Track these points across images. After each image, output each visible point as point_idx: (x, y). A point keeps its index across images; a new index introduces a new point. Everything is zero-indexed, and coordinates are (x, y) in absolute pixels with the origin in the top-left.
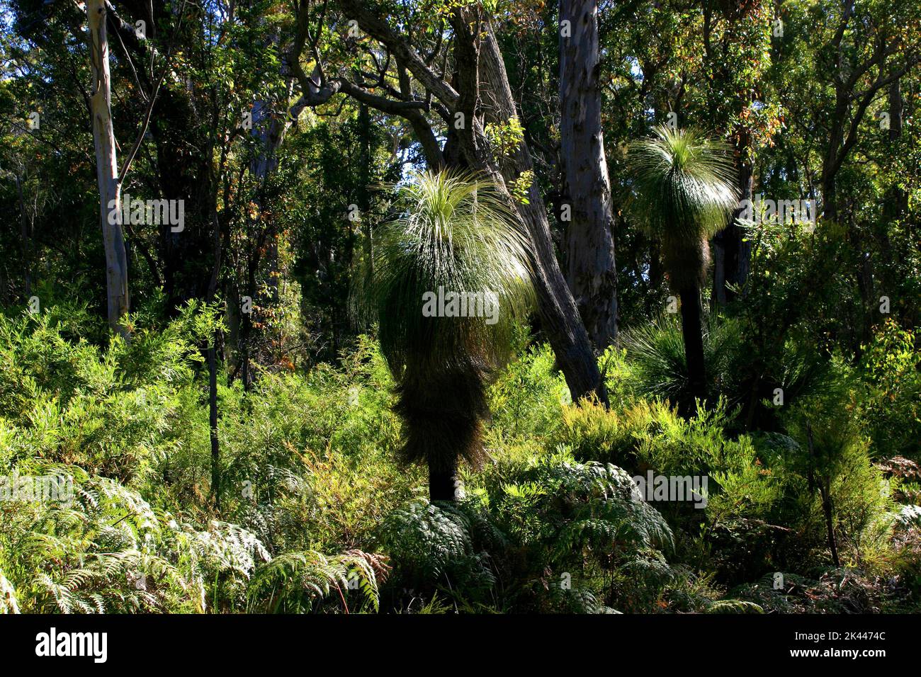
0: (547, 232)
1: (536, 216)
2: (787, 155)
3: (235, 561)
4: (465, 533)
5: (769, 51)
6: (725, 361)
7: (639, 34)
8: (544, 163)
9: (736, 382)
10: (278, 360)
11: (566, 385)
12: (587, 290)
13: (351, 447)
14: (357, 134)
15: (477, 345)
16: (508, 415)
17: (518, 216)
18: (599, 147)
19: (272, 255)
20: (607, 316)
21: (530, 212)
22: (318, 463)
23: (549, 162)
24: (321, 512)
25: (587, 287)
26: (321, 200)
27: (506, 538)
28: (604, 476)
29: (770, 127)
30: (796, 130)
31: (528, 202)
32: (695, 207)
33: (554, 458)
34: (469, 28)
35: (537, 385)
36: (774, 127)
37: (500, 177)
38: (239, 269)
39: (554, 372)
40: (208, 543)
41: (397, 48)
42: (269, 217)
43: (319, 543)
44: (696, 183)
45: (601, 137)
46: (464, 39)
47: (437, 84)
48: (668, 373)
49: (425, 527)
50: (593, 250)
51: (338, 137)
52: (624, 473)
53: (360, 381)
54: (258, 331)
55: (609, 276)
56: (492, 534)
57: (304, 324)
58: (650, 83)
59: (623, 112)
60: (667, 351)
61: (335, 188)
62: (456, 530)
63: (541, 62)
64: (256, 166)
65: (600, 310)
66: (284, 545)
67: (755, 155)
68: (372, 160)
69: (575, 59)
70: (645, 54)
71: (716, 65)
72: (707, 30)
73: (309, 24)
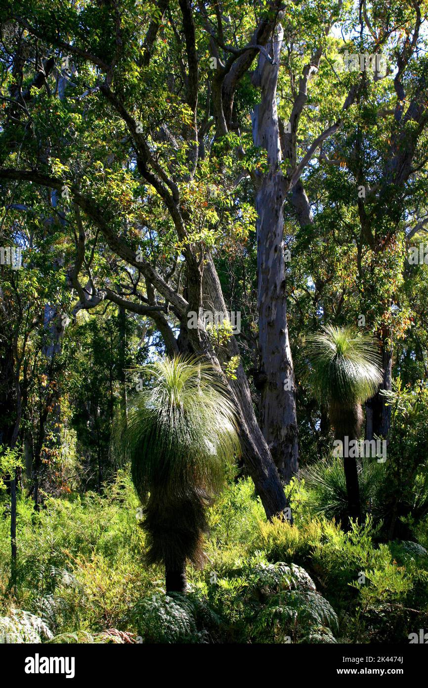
0: (249, 399)
1: (242, 387)
2: (415, 343)
3: (27, 638)
4: (191, 617)
5: (402, 273)
6: (374, 489)
7: (312, 260)
8: (247, 348)
9: (381, 504)
10: (60, 487)
11: (262, 506)
12: (277, 437)
13: (109, 551)
14: (117, 326)
15: (200, 479)
16: (221, 527)
17: (229, 387)
18: (285, 338)
19: (57, 412)
20: (291, 456)
21: (237, 385)
22: (86, 564)
23: (250, 346)
24: (88, 599)
25: (277, 435)
26: (91, 372)
27: (220, 619)
28: (288, 573)
29: (404, 325)
30: (421, 326)
31: (236, 378)
32: (352, 382)
33: (253, 560)
34: (196, 257)
35: (242, 506)
36: (406, 324)
37: (217, 360)
38: (33, 421)
39: (254, 497)
40: (8, 626)
41: (146, 271)
42: (55, 385)
43: (87, 621)
44: (352, 365)
45: (286, 331)
46: (192, 265)
47: (173, 296)
48: (334, 498)
49: (163, 612)
50: (281, 409)
51: (104, 328)
52: (302, 570)
53: (117, 504)
54: (46, 466)
55: (292, 428)
56: (210, 615)
57: (78, 459)
58: (320, 293)
59: (302, 313)
60: (333, 483)
61: (102, 365)
62: (185, 614)
63: (245, 278)
64: (46, 349)
65: (286, 452)
66: (62, 623)
67: (394, 344)
68: (127, 345)
69: (269, 277)
70: (317, 273)
71: (366, 281)
72: (359, 258)
73: (85, 252)
